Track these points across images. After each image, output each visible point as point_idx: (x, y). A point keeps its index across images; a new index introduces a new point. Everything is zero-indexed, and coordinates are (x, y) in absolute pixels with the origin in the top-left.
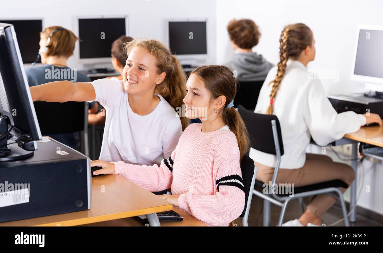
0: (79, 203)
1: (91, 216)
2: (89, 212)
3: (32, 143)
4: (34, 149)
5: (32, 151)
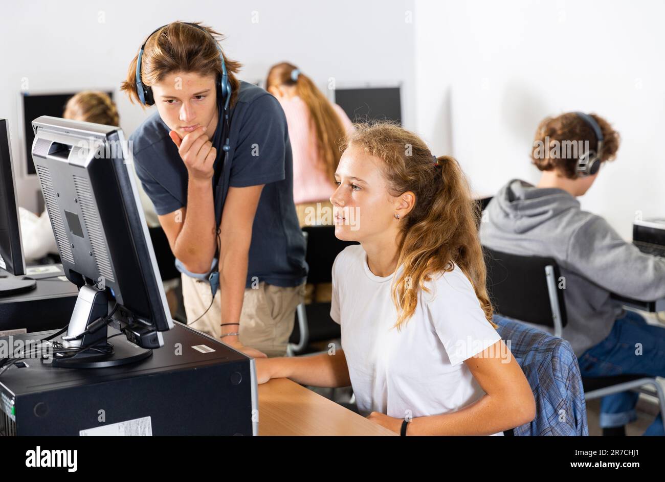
3: (154, 335)
4: (157, 345)
5: (152, 348)
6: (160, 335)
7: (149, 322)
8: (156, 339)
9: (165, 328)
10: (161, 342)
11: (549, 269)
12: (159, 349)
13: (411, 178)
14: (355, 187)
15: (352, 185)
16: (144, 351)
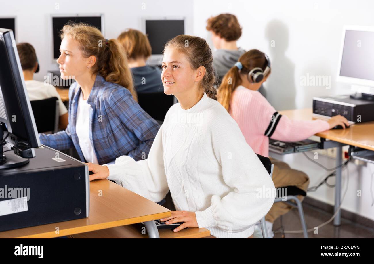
0: (78, 211)
1: (90, 225)
2: (87, 220)
3: (29, 150)
4: (32, 156)
5: (29, 158)
6: (33, 150)
7: (27, 143)
8: (31, 153)
9: (36, 146)
10: (34, 154)
12: (33, 158)
16: (25, 160)
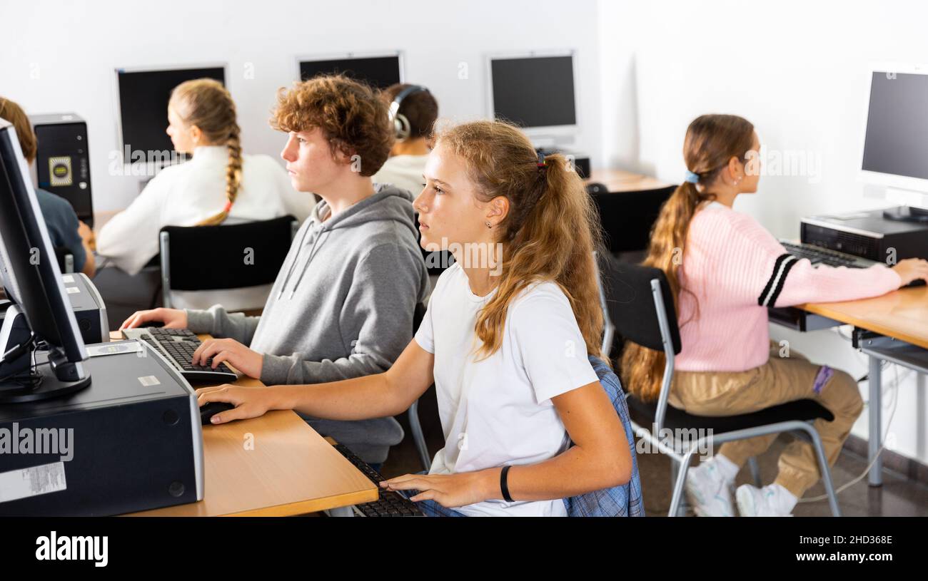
0: (177, 489)
2: (200, 506)
8: (74, 371)
11: (655, 283)
13: (503, 181)
14: (440, 190)
15: (436, 188)
